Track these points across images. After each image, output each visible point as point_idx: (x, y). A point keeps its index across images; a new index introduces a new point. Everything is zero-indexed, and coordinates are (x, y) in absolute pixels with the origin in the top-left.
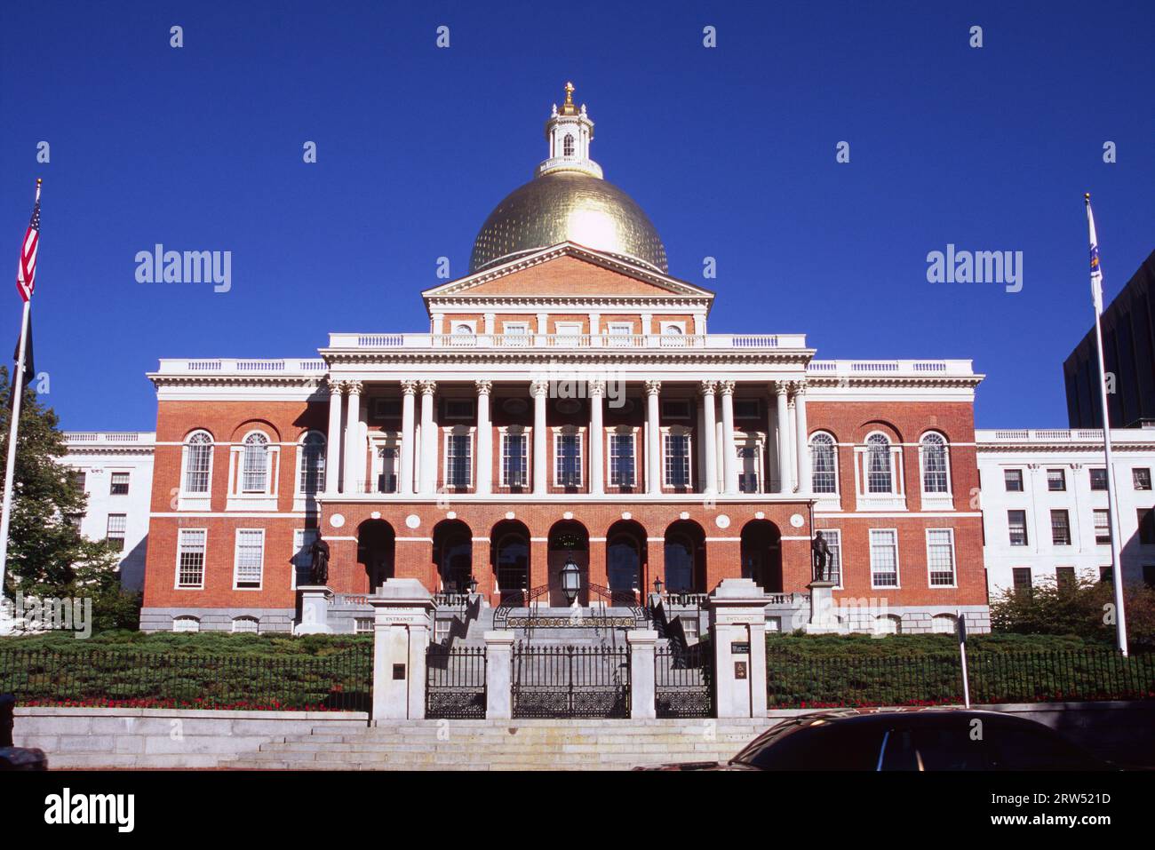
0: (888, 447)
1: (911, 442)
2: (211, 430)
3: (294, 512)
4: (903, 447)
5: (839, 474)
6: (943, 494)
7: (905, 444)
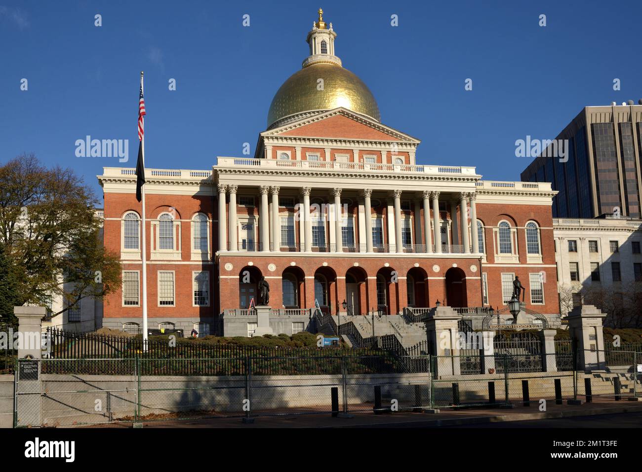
0: (509, 228)
1: (522, 226)
2: (138, 211)
3: (192, 261)
4: (517, 229)
5: (486, 243)
6: (536, 255)
7: (518, 228)
